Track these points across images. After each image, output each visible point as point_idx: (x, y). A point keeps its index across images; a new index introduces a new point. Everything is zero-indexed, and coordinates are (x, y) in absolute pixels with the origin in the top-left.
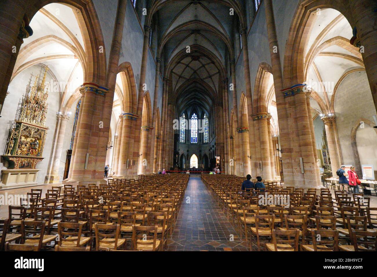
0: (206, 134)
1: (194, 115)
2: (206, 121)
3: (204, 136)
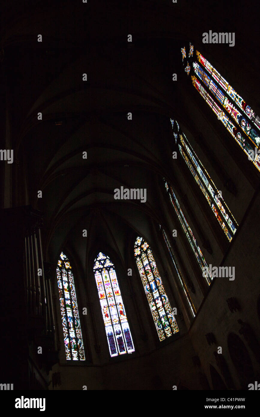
0: (160, 304)
1: (101, 256)
2: (146, 262)
3: (154, 314)
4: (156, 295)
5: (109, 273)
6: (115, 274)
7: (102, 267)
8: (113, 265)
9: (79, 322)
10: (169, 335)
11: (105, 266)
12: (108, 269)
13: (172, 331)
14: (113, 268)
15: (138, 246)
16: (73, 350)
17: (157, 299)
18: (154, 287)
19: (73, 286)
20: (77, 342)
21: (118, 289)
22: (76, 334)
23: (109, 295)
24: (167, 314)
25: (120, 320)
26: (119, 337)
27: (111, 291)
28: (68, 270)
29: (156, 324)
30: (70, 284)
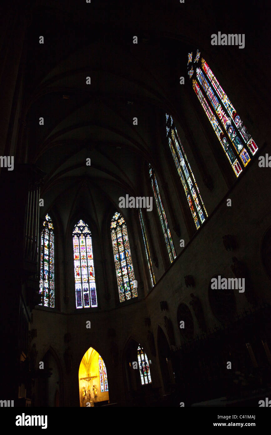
1: (81, 223)
2: (120, 235)
3: (119, 279)
4: (124, 264)
5: (85, 239)
6: (91, 240)
7: (80, 232)
8: (90, 232)
9: (53, 275)
10: (129, 298)
11: (83, 232)
12: (86, 235)
13: (132, 295)
14: (90, 235)
15: (115, 220)
16: (45, 298)
17: (124, 267)
18: (123, 257)
19: (53, 244)
20: (49, 292)
21: (91, 254)
22: (49, 285)
23: (82, 257)
24: (130, 281)
25: (88, 280)
26: (86, 294)
27: (85, 254)
28: (50, 230)
29: (119, 288)
30: (50, 243)
